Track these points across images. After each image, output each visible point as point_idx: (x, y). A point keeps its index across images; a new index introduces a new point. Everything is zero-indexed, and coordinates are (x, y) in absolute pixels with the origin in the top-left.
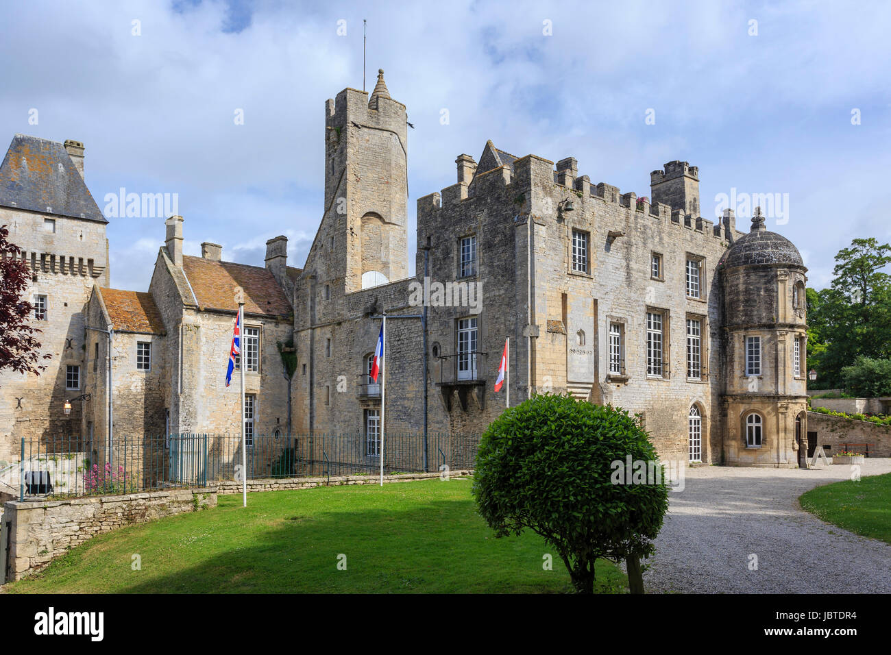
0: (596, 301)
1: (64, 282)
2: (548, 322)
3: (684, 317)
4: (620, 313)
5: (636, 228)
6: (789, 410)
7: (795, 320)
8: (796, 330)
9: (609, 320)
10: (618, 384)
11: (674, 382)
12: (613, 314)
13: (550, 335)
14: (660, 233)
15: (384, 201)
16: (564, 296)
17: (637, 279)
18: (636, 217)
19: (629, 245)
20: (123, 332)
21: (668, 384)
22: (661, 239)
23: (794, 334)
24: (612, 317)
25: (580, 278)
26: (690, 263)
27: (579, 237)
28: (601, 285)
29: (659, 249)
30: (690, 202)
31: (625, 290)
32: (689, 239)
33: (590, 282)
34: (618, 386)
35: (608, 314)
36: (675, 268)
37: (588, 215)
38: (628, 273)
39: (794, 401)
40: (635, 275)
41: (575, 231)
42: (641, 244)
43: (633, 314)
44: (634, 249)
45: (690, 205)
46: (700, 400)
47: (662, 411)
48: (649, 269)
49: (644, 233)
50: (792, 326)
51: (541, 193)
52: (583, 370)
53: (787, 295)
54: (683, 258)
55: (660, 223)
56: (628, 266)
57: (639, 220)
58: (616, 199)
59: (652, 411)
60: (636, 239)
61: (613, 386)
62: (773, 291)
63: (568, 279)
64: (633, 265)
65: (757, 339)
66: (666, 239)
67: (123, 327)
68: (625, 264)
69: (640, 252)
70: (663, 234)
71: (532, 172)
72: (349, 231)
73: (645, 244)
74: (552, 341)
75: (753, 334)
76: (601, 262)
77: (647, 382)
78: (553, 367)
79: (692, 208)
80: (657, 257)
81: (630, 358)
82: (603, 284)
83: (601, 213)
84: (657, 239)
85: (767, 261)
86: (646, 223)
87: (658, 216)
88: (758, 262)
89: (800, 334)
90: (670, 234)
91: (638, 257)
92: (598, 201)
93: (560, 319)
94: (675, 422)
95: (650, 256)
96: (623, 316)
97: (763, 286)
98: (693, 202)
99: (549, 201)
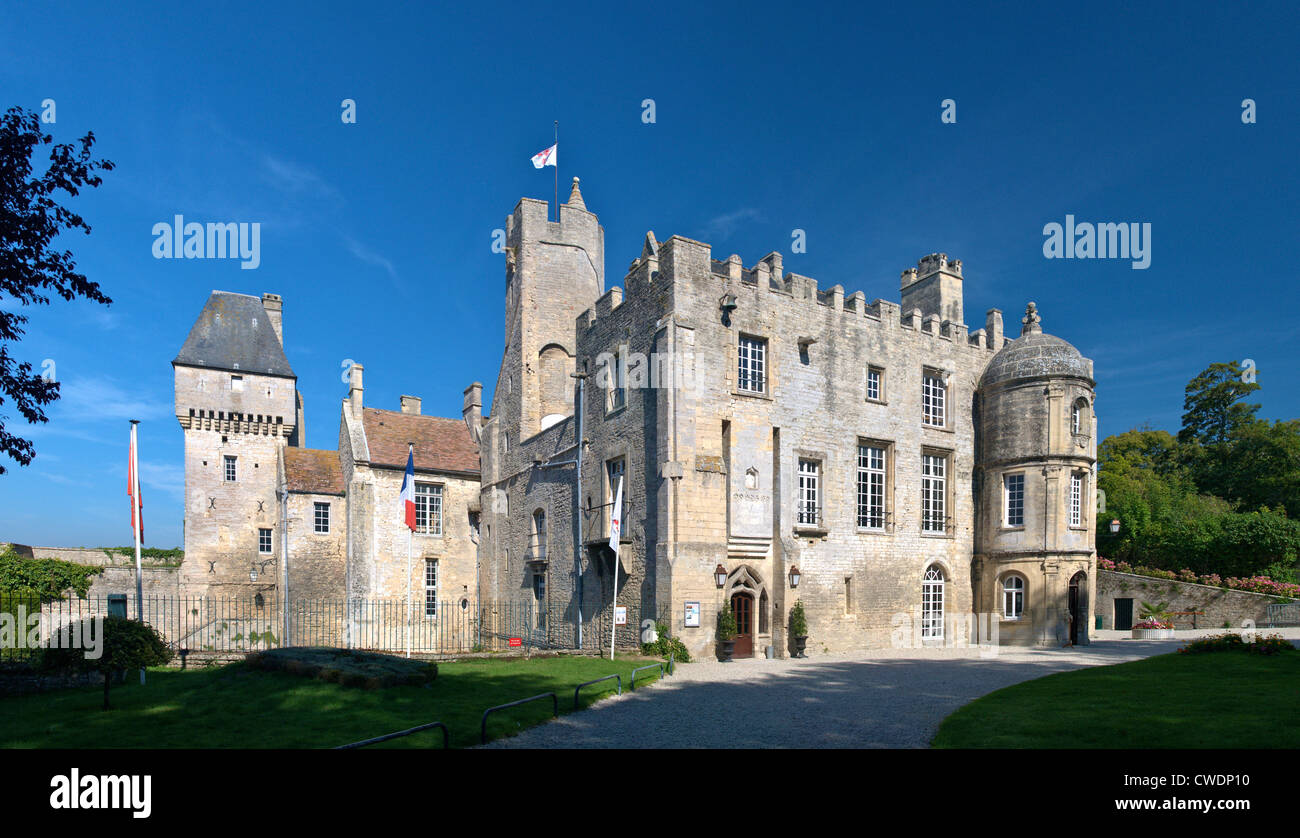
0: (776, 431)
1: (254, 442)
2: (698, 458)
3: (918, 452)
4: (814, 447)
5: (843, 334)
6: (1060, 570)
7: (1073, 450)
8: (1073, 463)
9: (797, 456)
10: (812, 539)
11: (900, 536)
12: (805, 447)
13: (700, 476)
14: (881, 340)
15: (568, 329)
16: (726, 425)
17: (843, 401)
18: (844, 319)
19: (831, 354)
20: (298, 492)
21: (890, 539)
22: (883, 348)
23: (1070, 468)
24: (802, 451)
25: (753, 400)
26: (931, 381)
27: (754, 346)
28: (785, 409)
29: (879, 361)
31: (824, 415)
32: (928, 347)
33: (768, 405)
34: (811, 542)
35: (797, 447)
36: (905, 387)
37: (765, 316)
38: (830, 393)
39: (1068, 558)
40: (840, 395)
41: (744, 338)
42: (850, 355)
43: (837, 448)
44: (838, 361)
45: (948, 311)
46: (941, 559)
47: (881, 574)
48: (863, 388)
49: (856, 339)
50: (1068, 458)
51: (690, 287)
52: (755, 522)
53: (1062, 416)
54: (918, 373)
55: (881, 326)
56: (829, 383)
57: (848, 323)
58: (811, 295)
59: (864, 574)
60: (842, 345)
61: (803, 542)
62: (1043, 412)
63: (734, 401)
64: (837, 382)
65: (1021, 478)
66: (891, 348)
67: (301, 487)
68: (825, 380)
69: (849, 365)
70: (885, 342)
71: (675, 259)
72: (524, 367)
73: (856, 354)
74: (704, 483)
75: (1015, 470)
76: (785, 378)
77: (857, 537)
78: (705, 517)
79: (951, 314)
80: (875, 371)
81: (831, 505)
82: (790, 407)
83: (786, 313)
84: (877, 348)
85: (1034, 373)
86: (860, 326)
87: (879, 316)
88: (1024, 374)
89: (1080, 468)
90: (897, 342)
91: (845, 372)
92: (782, 298)
93: (719, 453)
94: (900, 588)
95: (865, 370)
96: (819, 450)
97: (1029, 407)
98: (952, 304)
99: (703, 297)
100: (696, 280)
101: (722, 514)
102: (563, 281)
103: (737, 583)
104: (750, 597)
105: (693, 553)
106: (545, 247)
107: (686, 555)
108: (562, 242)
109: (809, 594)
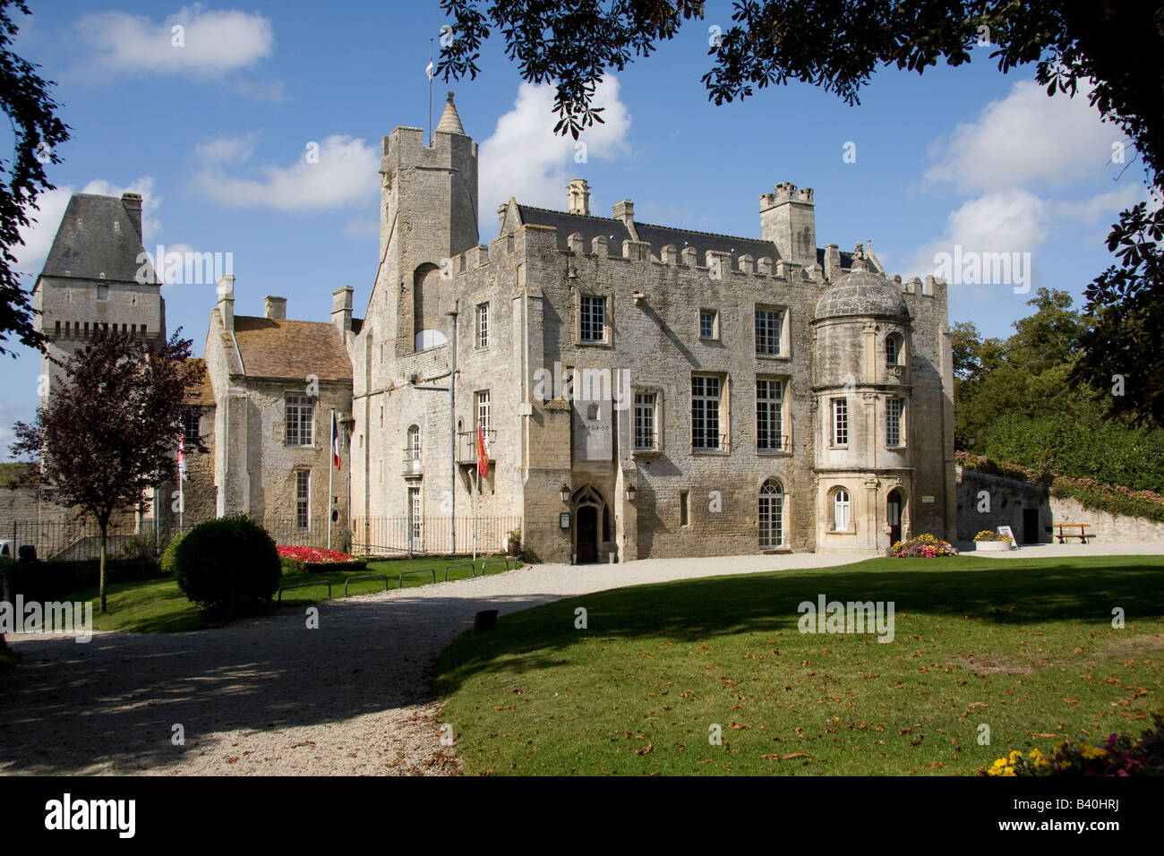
3: (753, 380)
4: (650, 383)
5: (676, 285)
6: (880, 486)
7: (887, 379)
9: (635, 391)
10: (649, 460)
11: (735, 455)
12: (641, 384)
13: (549, 413)
14: (712, 286)
15: (442, 249)
16: (570, 370)
18: (675, 272)
19: (664, 304)
21: (724, 458)
22: (715, 293)
23: (885, 396)
24: (638, 387)
25: (593, 348)
27: (594, 304)
28: (622, 353)
29: (712, 305)
30: (799, 233)
31: (659, 355)
32: (761, 287)
33: (607, 351)
34: (648, 463)
35: (633, 384)
36: (739, 324)
37: (604, 279)
38: (663, 336)
39: (886, 476)
41: (586, 298)
42: (683, 302)
43: (671, 382)
44: (672, 308)
45: (799, 238)
46: (778, 475)
48: (697, 329)
49: (689, 287)
50: (883, 387)
51: (539, 265)
52: (596, 448)
53: (875, 350)
54: (751, 311)
56: (662, 328)
57: (679, 275)
58: (644, 257)
59: (700, 490)
60: (676, 296)
61: (640, 463)
62: (860, 347)
63: (576, 351)
64: (671, 326)
65: (845, 402)
66: (722, 292)
68: (658, 326)
69: (682, 310)
70: (716, 287)
71: (527, 243)
73: (689, 303)
74: (551, 419)
75: (839, 395)
76: (622, 327)
77: (695, 458)
78: (553, 446)
79: (802, 239)
80: (707, 313)
81: (667, 431)
82: (626, 351)
83: (622, 274)
84: (709, 294)
85: (852, 310)
86: (691, 276)
87: (709, 266)
88: (843, 312)
90: (729, 286)
91: (678, 317)
92: (617, 262)
94: (736, 501)
95: (697, 314)
96: (654, 384)
97: (849, 340)
98: (803, 231)
99: (549, 270)
100: (543, 257)
101: (567, 443)
102: (437, 203)
103: (583, 500)
104: (594, 511)
105: (541, 476)
106: (420, 172)
107: (535, 477)
108: (437, 166)
109: (646, 507)
